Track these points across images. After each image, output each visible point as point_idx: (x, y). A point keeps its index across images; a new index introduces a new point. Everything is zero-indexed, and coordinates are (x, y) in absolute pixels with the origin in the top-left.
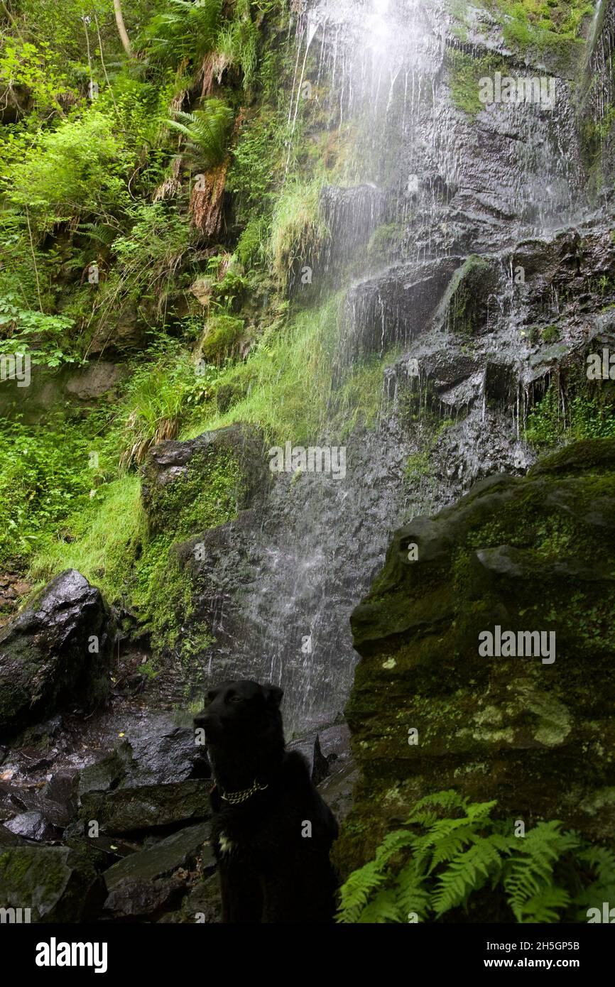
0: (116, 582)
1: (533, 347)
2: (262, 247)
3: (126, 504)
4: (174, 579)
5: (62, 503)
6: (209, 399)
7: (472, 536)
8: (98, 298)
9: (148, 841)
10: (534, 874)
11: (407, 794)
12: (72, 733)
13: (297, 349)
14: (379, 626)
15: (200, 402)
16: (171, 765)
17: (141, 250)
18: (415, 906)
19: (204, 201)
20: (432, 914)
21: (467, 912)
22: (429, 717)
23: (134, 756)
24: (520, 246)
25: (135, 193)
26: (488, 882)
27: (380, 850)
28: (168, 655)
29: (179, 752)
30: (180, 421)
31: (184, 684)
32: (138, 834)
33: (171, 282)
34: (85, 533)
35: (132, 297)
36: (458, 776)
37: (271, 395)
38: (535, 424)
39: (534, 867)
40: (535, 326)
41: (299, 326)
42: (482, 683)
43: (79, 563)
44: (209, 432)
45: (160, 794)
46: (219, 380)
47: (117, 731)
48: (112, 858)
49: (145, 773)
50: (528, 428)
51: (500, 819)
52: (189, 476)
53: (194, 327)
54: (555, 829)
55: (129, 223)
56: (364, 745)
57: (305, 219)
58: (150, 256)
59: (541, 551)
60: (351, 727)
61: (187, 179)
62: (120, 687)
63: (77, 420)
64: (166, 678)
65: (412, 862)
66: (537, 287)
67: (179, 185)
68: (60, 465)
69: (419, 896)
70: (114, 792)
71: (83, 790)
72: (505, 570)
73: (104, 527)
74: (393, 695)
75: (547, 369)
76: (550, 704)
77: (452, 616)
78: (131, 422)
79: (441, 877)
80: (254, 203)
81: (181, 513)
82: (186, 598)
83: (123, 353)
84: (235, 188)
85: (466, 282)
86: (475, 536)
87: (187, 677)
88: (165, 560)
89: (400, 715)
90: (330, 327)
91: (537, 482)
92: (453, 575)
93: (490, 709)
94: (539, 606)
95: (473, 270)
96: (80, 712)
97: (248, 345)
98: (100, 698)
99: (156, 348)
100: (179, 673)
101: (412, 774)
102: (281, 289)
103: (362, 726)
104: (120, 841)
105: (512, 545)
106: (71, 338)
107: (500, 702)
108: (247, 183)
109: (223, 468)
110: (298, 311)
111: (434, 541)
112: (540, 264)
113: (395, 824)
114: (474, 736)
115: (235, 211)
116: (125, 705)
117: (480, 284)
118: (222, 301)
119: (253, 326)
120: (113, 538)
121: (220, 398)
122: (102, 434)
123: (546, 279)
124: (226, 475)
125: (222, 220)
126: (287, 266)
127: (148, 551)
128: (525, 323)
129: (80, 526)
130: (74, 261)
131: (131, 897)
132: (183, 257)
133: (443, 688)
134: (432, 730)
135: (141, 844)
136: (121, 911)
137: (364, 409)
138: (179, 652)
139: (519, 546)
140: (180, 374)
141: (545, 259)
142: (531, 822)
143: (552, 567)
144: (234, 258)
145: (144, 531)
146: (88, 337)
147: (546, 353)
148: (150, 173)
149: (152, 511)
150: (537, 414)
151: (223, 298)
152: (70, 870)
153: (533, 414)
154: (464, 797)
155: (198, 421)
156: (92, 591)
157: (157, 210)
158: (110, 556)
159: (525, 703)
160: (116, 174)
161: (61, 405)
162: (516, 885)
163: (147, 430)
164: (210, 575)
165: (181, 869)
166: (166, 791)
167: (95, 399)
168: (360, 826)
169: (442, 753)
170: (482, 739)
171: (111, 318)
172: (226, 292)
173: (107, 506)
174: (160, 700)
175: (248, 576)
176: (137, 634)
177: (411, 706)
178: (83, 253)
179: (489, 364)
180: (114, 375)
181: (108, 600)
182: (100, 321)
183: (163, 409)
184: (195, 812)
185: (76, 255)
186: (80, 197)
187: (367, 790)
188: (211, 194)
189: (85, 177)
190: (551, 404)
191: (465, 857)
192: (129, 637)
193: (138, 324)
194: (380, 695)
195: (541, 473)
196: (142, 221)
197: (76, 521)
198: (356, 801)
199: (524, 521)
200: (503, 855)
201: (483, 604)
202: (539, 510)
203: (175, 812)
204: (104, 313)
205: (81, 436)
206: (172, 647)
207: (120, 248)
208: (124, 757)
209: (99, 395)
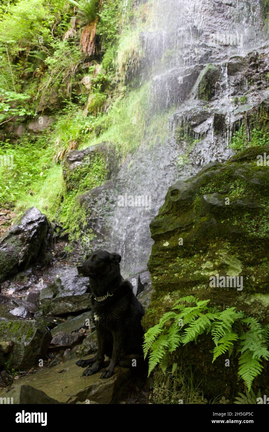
0: (53, 212)
1: (235, 106)
2: (113, 61)
3: (56, 178)
4: (78, 211)
5: (28, 178)
6: (91, 131)
7: (202, 189)
8: (41, 86)
9: (69, 318)
10: (224, 328)
11: (173, 298)
12: (37, 276)
13: (130, 108)
14: (162, 228)
15: (87, 133)
16: (78, 288)
17: (59, 63)
18: (175, 341)
19: (87, 40)
20: (182, 344)
21: (196, 343)
22: (183, 266)
23: (62, 284)
24: (231, 58)
25: (55, 36)
26: (205, 332)
27: (161, 320)
28: (76, 243)
29: (81, 283)
30: (79, 141)
31: (83, 255)
32: (65, 315)
33: (73, 78)
34: (39, 191)
35: (56, 85)
36: (194, 290)
37: (119, 129)
38: (235, 141)
39: (224, 325)
40: (236, 96)
41: (131, 98)
42: (205, 251)
43: (37, 204)
44: (91, 146)
45: (73, 299)
46: (95, 123)
47: (55, 274)
48: (54, 325)
49: (67, 291)
50: (232, 143)
51: (211, 307)
52: (83, 166)
53: (84, 99)
54: (234, 310)
55: (53, 50)
56: (155, 278)
57: (133, 47)
58: (63, 66)
59: (231, 195)
60: (150, 271)
61: (79, 29)
62: (56, 256)
63: (33, 142)
64: (75, 253)
65: (174, 324)
66: (238, 78)
67: (75, 32)
68: (27, 162)
69: (177, 337)
70: (54, 299)
71: (41, 298)
72: (215, 204)
73: (47, 188)
74: (167, 257)
75: (241, 116)
76: (233, 260)
77: (193, 224)
78: (57, 142)
79: (185, 330)
80: (109, 40)
81: (80, 182)
82: (83, 218)
83: (53, 111)
84: (101, 33)
85: (206, 76)
86: (203, 189)
87: (84, 252)
88: (74, 202)
89: (171, 265)
90: (145, 98)
91: (231, 165)
92: (193, 206)
93: (208, 262)
94: (230, 219)
95: (209, 71)
96: (40, 267)
97: (108, 107)
98: (48, 261)
99: (67, 109)
100: (81, 250)
101: (175, 289)
102: (122, 81)
103: (155, 270)
104: (58, 318)
105: (219, 193)
106: (29, 104)
107: (212, 260)
108: (106, 30)
109: (98, 162)
110: (130, 91)
111: (185, 191)
112: (240, 68)
113: (168, 310)
114: (201, 274)
115: (101, 44)
116: (58, 263)
117: (212, 77)
118: (96, 87)
119: (110, 98)
120: (51, 193)
121: (96, 131)
122: (45, 148)
123: (242, 74)
124: (99, 165)
125: (95, 48)
126: (125, 70)
127: (66, 198)
128: (232, 95)
129: (36, 188)
130: (29, 69)
131: (62, 339)
132: (78, 66)
133: (189, 254)
134: (184, 271)
135: (66, 319)
136: (58, 344)
137: (160, 135)
138: (81, 241)
139: (222, 193)
140: (78, 120)
141: (242, 65)
142: (224, 308)
143: (236, 202)
144: (101, 66)
145: (64, 190)
146: (37, 104)
147: (241, 109)
148: (61, 26)
149: (67, 181)
150: (236, 136)
151: (96, 85)
152: (36, 329)
153: (235, 137)
154: (196, 299)
155: (86, 141)
156: (43, 216)
157: (65, 44)
158: (50, 201)
159: (223, 260)
160: (46, 27)
161: (26, 135)
162: (216, 332)
163: (64, 146)
164: (93, 209)
165: (82, 329)
166: (76, 298)
167: (41, 132)
168: (153, 310)
169: (188, 281)
170: (205, 275)
171: (47, 95)
172: (98, 82)
173: (48, 179)
174: (74, 262)
175: (110, 209)
176: (63, 234)
177: (176, 262)
178: (33, 65)
179: (216, 114)
180: (49, 121)
181: (50, 220)
182: (42, 97)
183: (71, 136)
184: (88, 306)
185: (29, 66)
186: (30, 38)
187: (156, 296)
188: (90, 36)
189: (31, 28)
190: (242, 132)
191: (196, 322)
192: (59, 236)
193: (59, 98)
194: (162, 257)
195: (233, 161)
196: (59, 49)
197: (35, 186)
198: (152, 301)
199: (224, 182)
200: (212, 321)
201: (206, 218)
202: (231, 178)
203: (80, 307)
204: (44, 93)
205: (35, 148)
206: (78, 239)
207: (49, 62)
208: (58, 285)
209: (43, 130)
